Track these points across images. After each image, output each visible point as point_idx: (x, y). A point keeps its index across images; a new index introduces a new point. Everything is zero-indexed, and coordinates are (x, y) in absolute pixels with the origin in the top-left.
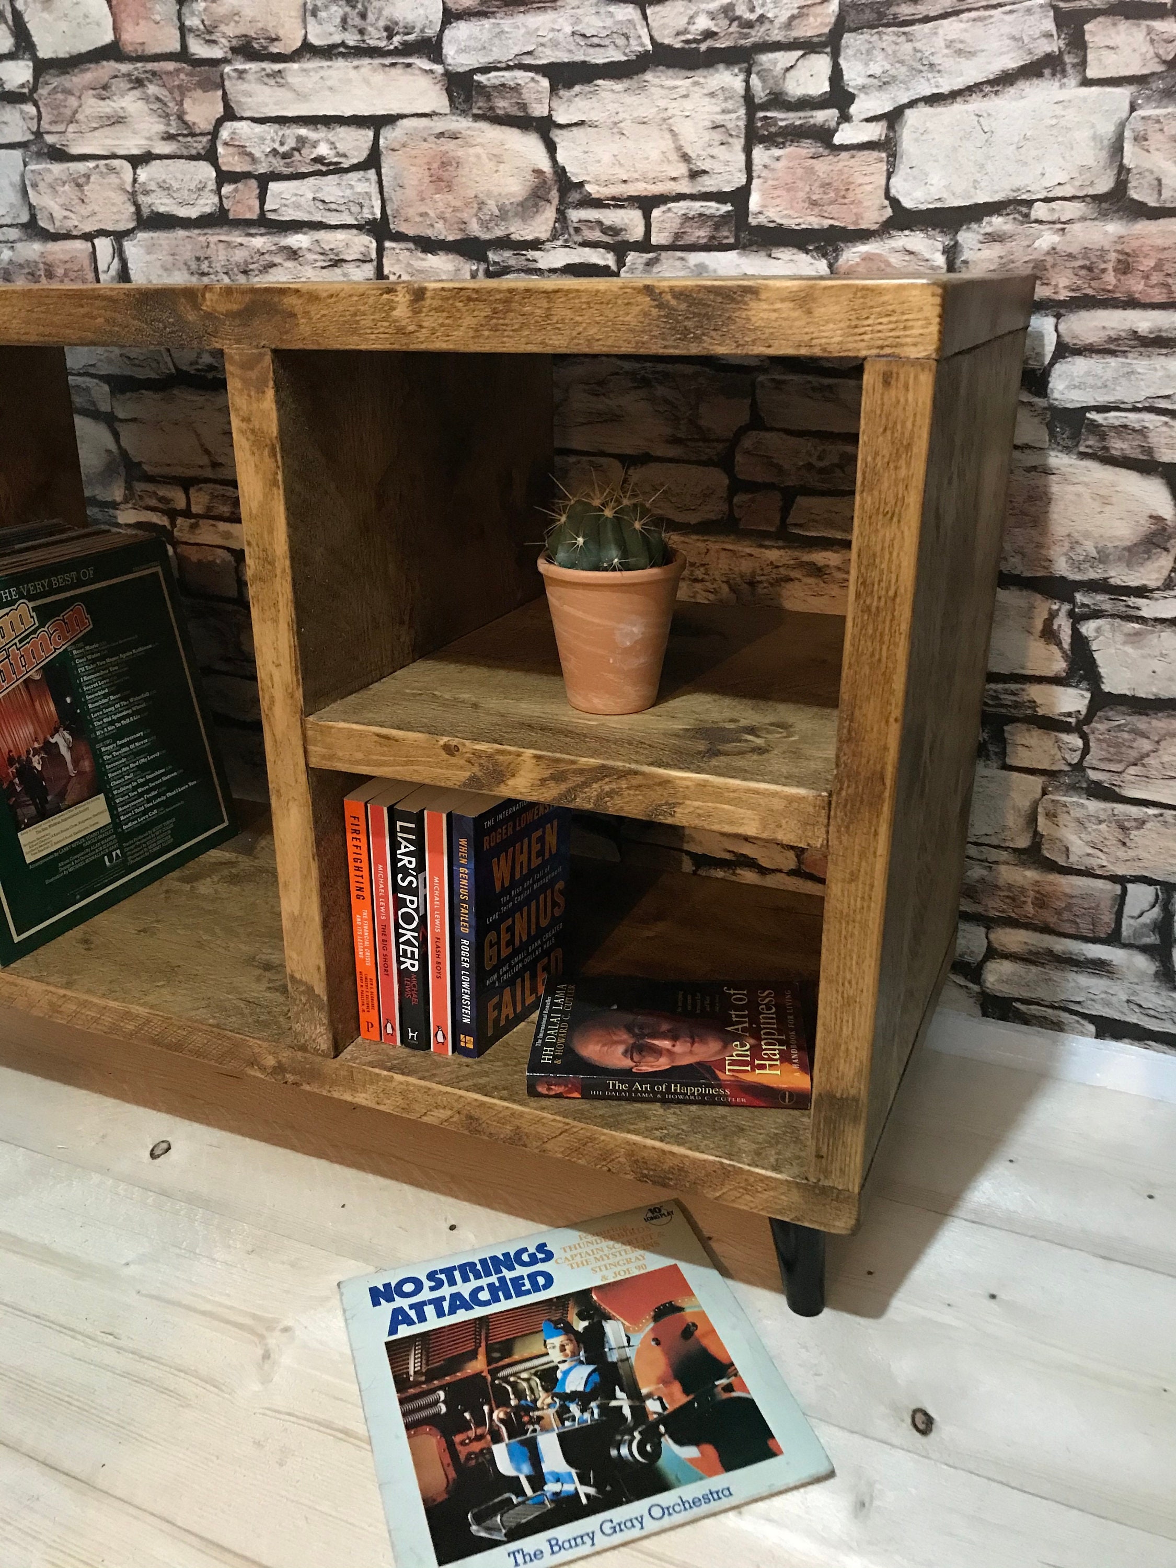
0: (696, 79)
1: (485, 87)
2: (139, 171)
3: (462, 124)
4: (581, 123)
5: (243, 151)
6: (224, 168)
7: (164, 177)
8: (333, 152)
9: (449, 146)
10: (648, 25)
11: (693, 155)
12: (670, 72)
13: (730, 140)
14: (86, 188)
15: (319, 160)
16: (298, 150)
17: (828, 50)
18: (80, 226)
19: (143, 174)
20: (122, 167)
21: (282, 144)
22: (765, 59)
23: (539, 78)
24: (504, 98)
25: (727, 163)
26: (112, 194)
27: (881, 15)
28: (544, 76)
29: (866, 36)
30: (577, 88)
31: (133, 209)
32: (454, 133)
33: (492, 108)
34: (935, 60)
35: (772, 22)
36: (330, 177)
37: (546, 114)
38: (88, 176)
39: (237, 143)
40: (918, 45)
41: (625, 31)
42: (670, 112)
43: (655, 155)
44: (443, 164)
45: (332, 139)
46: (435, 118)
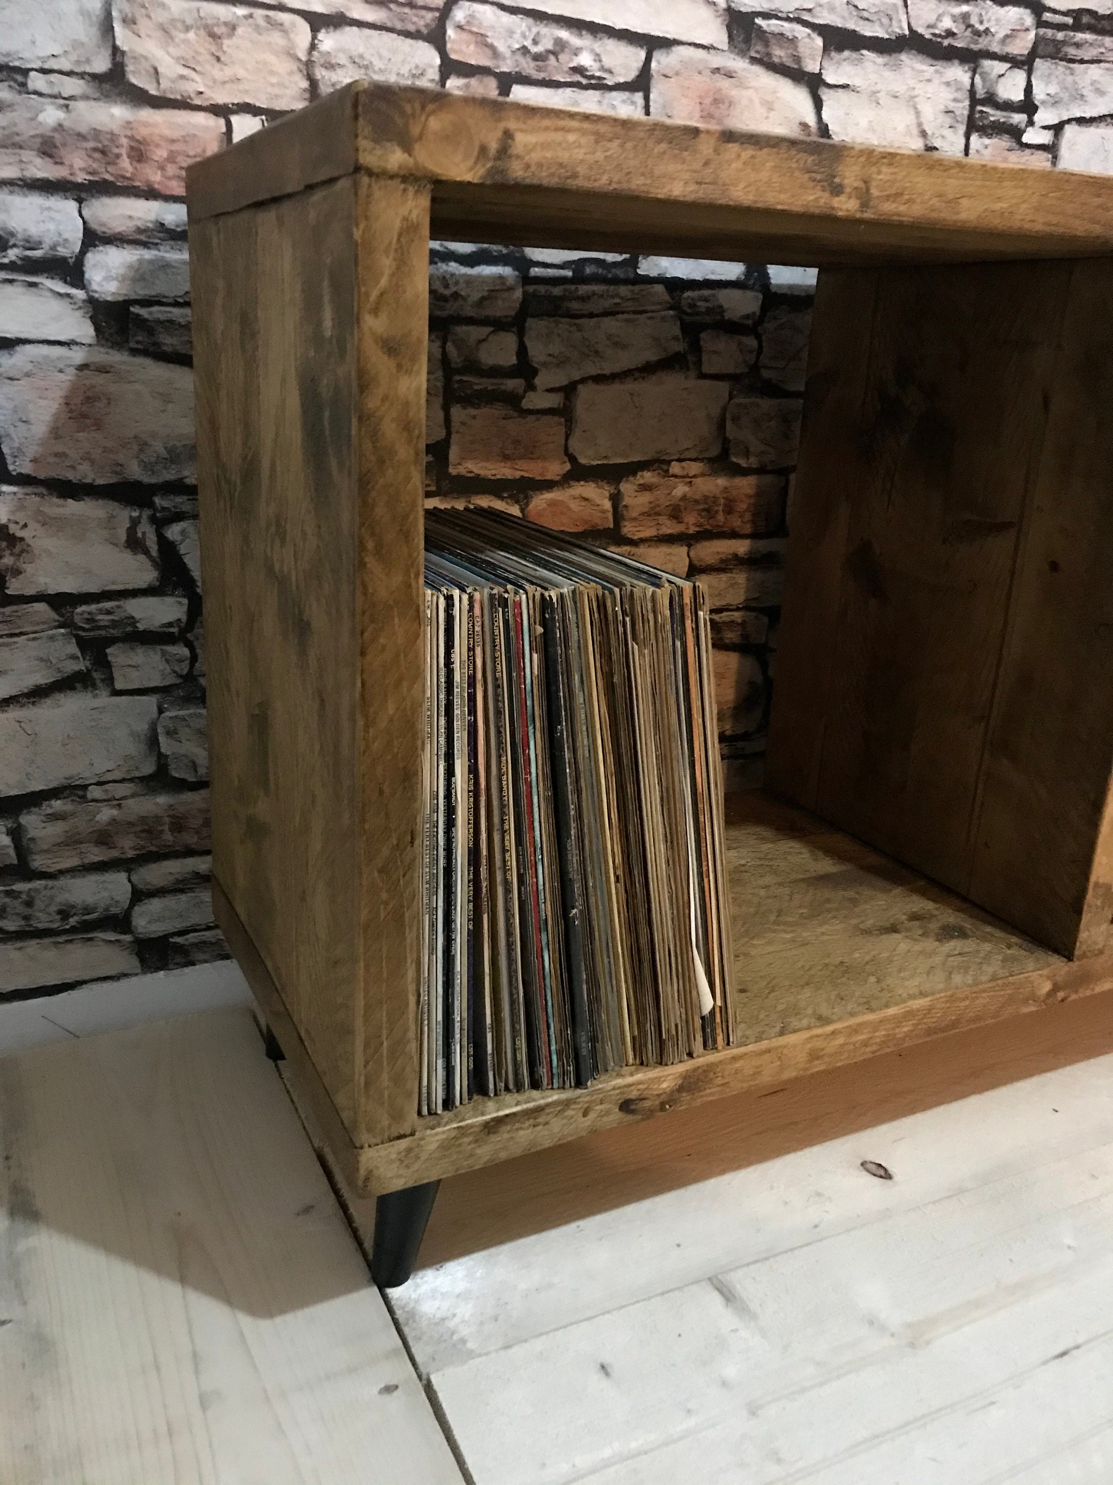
0: (937, 67)
1: (765, 32)
2: (321, 36)
3: (739, 64)
4: (845, 87)
5: (481, 40)
6: (453, 56)
7: (361, 50)
8: (596, 66)
9: (724, 84)
10: (907, 13)
11: (929, 132)
12: (920, 57)
13: (957, 125)
14: (226, 42)
15: (579, 70)
16: (555, 53)
17: (1026, 68)
18: (208, 93)
19: (328, 41)
20: (293, 25)
21: (535, 42)
22: (987, 64)
23: (815, 36)
24: (781, 47)
25: (952, 144)
26: (272, 59)
27: (1059, 51)
28: (820, 34)
29: (1048, 64)
30: (846, 53)
31: (305, 84)
32: (730, 72)
33: (769, 55)
34: (1085, 92)
35: (993, 35)
36: (591, 92)
37: (817, 71)
38: (232, 28)
39: (475, 29)
40: (1077, 79)
41: (890, 13)
42: (916, 92)
43: (901, 127)
44: (716, 101)
45: (598, 50)
46: (712, 51)
